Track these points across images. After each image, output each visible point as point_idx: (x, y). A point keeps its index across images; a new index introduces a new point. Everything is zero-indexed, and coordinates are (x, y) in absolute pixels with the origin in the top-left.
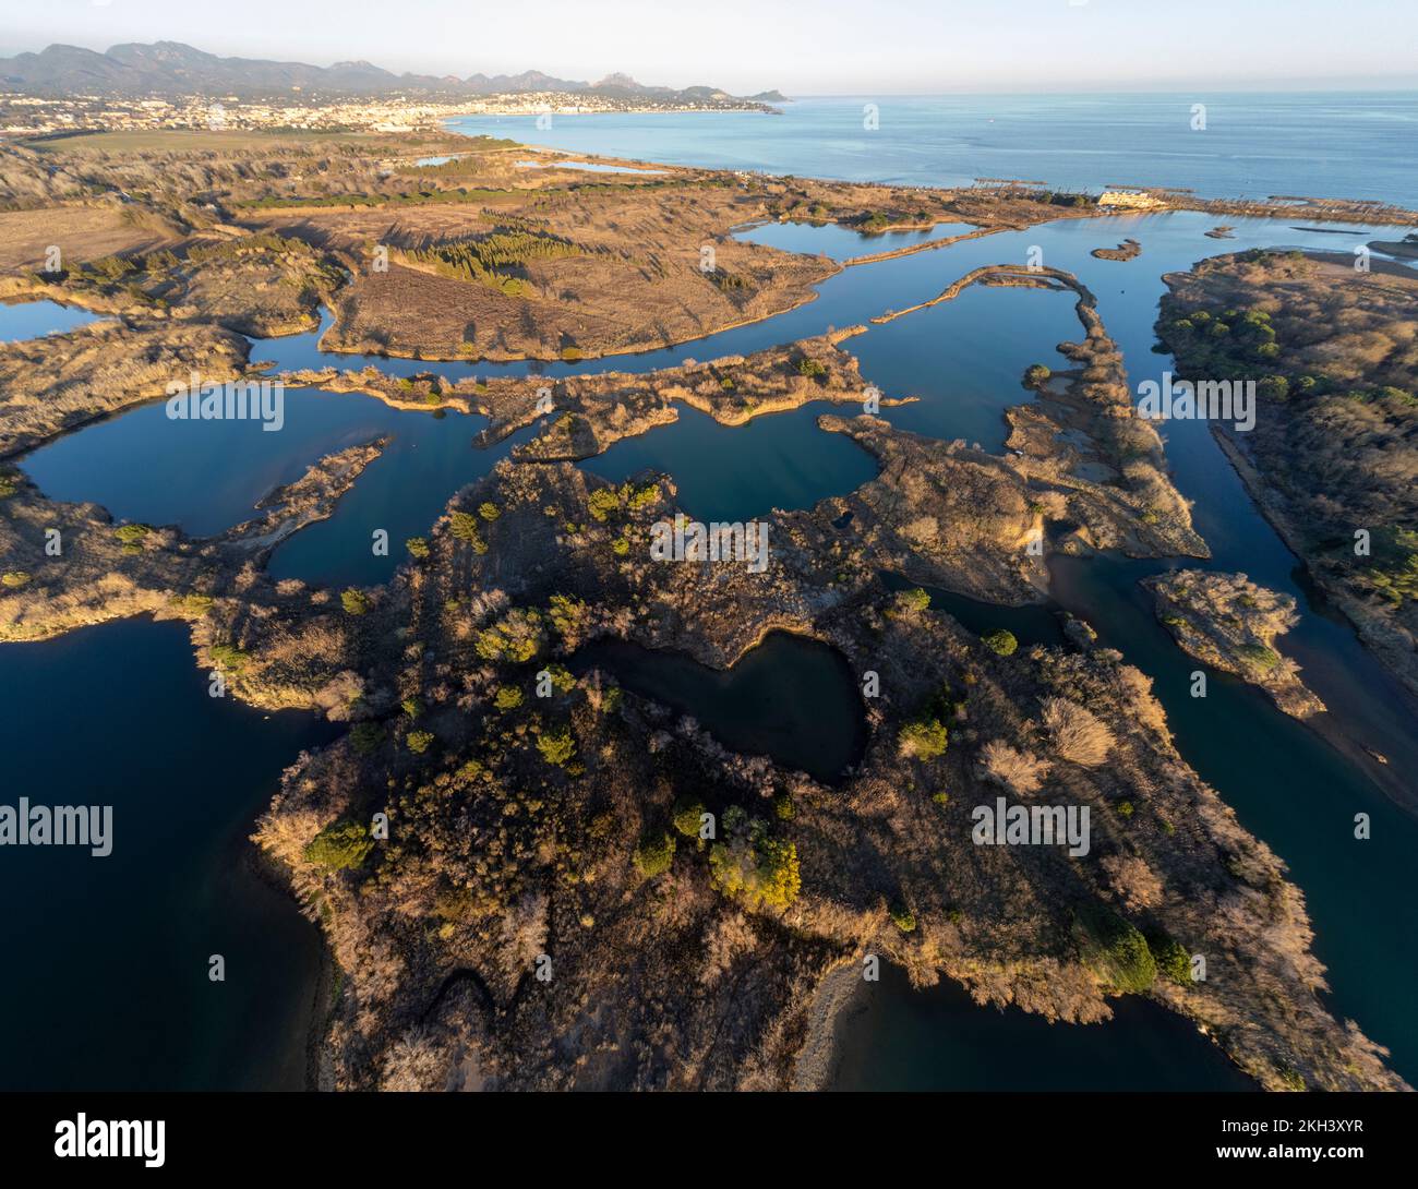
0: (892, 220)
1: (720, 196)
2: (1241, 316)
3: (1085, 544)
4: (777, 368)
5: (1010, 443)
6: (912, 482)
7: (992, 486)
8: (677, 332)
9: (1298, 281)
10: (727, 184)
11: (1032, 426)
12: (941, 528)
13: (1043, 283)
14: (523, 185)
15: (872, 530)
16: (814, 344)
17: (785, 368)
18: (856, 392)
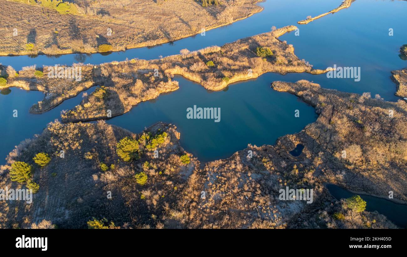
4: (243, 53)
5: (399, 93)
6: (339, 122)
7: (393, 122)
8: (175, 33)
12: (364, 152)
15: (318, 156)
16: (264, 37)
17: (247, 53)
18: (295, 66)
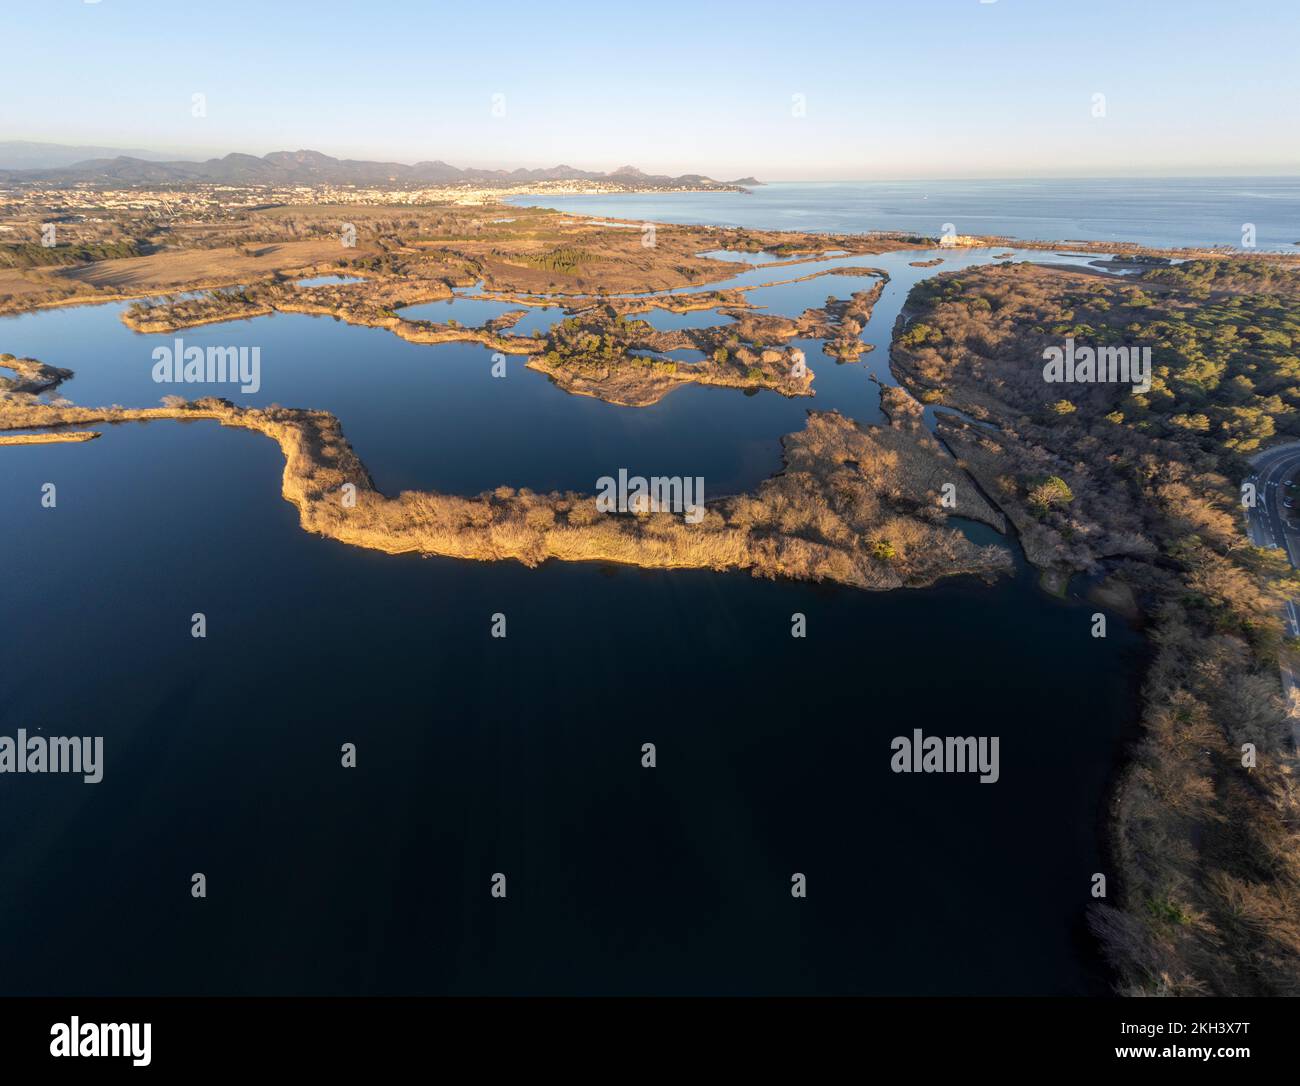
0: (796, 248)
1: (691, 238)
10: (698, 232)
14: (567, 232)
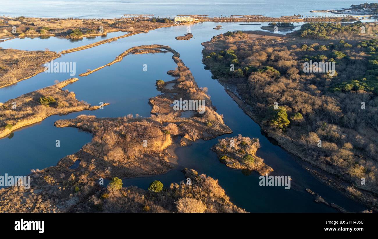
0: (84, 33)
2: (225, 52)
3: (189, 140)
4: (27, 104)
5: (153, 111)
6: (109, 137)
7: (146, 129)
9: (244, 40)
11: (161, 103)
13: (158, 50)
15: (91, 162)
16: (47, 90)
17: (31, 104)
18: (75, 106)
